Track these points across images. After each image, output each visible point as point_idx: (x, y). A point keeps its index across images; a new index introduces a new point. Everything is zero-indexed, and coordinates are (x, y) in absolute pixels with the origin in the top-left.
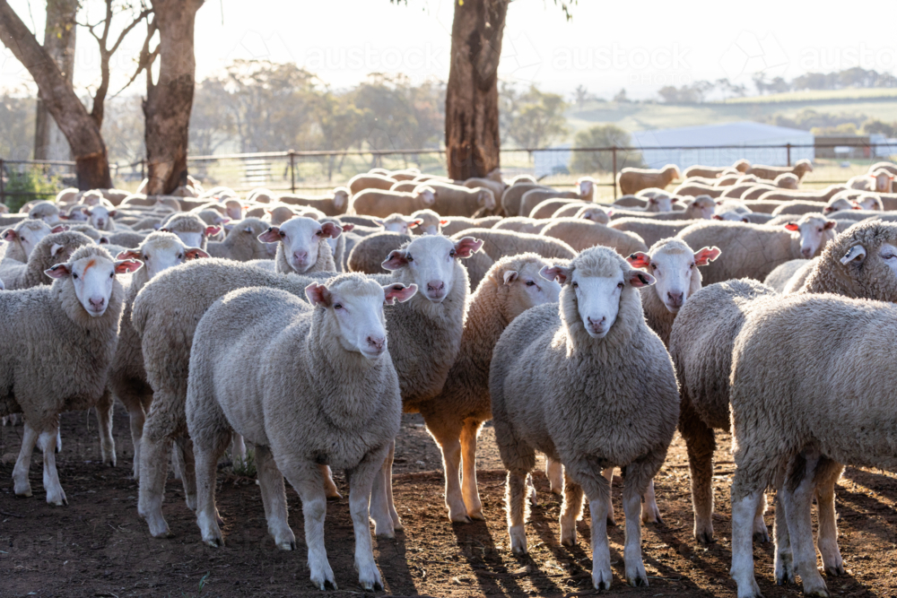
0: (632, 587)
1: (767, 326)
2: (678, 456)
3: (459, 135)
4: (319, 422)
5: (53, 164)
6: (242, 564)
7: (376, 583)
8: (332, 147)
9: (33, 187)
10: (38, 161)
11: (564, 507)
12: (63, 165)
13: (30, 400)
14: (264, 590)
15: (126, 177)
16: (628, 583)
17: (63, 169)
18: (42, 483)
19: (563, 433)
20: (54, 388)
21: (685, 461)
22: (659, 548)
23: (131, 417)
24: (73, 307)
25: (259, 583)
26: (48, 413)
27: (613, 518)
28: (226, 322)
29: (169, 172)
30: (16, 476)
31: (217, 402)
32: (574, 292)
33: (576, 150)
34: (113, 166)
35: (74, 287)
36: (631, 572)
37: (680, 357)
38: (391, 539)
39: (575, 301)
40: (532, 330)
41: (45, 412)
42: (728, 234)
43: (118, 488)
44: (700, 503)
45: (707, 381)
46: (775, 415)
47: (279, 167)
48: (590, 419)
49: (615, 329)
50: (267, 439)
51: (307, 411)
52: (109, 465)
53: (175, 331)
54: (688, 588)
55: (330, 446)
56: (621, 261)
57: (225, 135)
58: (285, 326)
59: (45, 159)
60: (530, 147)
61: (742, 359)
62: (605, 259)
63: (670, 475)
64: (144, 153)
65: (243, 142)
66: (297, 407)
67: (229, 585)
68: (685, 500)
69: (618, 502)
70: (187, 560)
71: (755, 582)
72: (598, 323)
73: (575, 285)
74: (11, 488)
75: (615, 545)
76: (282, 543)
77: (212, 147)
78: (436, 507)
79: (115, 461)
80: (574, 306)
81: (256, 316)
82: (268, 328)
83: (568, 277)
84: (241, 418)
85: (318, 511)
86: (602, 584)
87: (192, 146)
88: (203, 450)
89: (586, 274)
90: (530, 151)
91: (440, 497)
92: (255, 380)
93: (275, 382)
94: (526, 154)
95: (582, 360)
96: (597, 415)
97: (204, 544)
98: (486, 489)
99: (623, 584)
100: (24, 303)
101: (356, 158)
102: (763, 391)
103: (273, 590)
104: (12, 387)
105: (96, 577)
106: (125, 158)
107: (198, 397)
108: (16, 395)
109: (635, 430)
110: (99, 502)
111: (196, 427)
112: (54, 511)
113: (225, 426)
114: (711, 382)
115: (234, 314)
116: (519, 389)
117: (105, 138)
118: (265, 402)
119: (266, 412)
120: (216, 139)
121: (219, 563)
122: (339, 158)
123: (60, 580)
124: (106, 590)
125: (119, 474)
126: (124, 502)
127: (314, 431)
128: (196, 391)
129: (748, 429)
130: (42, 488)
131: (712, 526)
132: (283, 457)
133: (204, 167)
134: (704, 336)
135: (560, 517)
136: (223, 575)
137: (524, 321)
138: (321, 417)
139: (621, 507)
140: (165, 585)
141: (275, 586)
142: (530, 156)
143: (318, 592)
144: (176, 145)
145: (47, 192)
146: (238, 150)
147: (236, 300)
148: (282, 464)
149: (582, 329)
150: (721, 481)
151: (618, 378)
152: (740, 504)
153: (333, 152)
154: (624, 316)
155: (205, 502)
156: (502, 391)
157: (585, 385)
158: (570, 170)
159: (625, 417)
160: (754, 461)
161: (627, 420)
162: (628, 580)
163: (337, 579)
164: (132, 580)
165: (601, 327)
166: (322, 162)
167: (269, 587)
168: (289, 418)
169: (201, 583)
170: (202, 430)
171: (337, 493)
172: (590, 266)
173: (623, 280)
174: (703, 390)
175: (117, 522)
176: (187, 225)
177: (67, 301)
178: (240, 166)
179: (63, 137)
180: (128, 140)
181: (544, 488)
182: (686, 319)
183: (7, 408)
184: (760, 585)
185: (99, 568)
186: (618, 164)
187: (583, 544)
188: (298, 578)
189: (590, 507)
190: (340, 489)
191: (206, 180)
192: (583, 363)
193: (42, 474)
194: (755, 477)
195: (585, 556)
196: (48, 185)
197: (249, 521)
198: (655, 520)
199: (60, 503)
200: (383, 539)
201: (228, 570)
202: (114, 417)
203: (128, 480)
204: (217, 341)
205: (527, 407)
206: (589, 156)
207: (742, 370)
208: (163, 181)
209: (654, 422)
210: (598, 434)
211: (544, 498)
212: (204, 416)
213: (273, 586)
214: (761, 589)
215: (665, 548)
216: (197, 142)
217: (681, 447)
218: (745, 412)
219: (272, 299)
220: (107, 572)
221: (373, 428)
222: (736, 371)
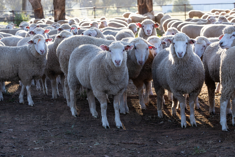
0: (192, 127)
1: (230, 53)
2: (204, 91)
3: (141, 1)
4: (107, 82)
5: (27, 12)
6: (83, 122)
7: (121, 126)
8: (105, 6)
9: (22, 18)
10: (23, 11)
11: (173, 105)
12: (31, 12)
13: (23, 77)
14: (90, 129)
15: (48, 15)
16: (191, 126)
17: (30, 13)
18: (27, 100)
19: (172, 84)
20: (29, 73)
21: (206, 92)
22: (200, 116)
23: (51, 81)
24: (34, 52)
25: (88, 127)
26: (28, 80)
27: (187, 108)
28: (79, 55)
29: (60, 13)
30: (20, 98)
31: (76, 77)
32: (174, 45)
33: (174, 5)
34: (44, 12)
35: (35, 47)
36: (192, 123)
37: (206, 63)
38: (125, 114)
39: (174, 48)
40: (164, 55)
41: (27, 80)
42: (218, 28)
43: (48, 101)
44: (211, 104)
45: (214, 69)
46: (233, 78)
47: (91, 12)
48: (179, 81)
49: (185, 56)
50: (91, 87)
51: (104, 79)
52: (45, 95)
53: (66, 56)
54: (208, 127)
55: (110, 89)
56: (187, 37)
57: (75, 3)
58: (96, 55)
59: (25, 10)
60: (161, 5)
61: (223, 62)
62: (182, 36)
63: (202, 96)
64: (53, 8)
65: (80, 5)
66: (101, 78)
67: (80, 128)
68: (207, 103)
69: (188, 104)
70: (68, 121)
71: (227, 125)
72: (180, 54)
73: (174, 44)
74: (19, 101)
75: (187, 115)
76: (94, 116)
77: (72, 6)
78: (137, 105)
79: (47, 94)
80: (174, 50)
81: (87, 53)
82: (91, 56)
83: (172, 41)
84: (83, 81)
85: (105, 106)
86: (184, 126)
87: (66, 6)
88: (73, 90)
89: (177, 40)
90: (161, 6)
91: (138, 103)
92: (88, 70)
93: (94, 70)
94: (160, 7)
95: (176, 65)
96: (181, 80)
97: (73, 116)
98: (151, 100)
99: (190, 126)
100: (20, 50)
101: (112, 9)
102: (229, 71)
103: (92, 129)
104: (18, 73)
105: (43, 126)
106: (48, 10)
107: (71, 75)
108: (19, 75)
109: (191, 84)
110: (43, 105)
111: (71, 83)
112: (31, 108)
113: (79, 83)
114: (215, 69)
115: (81, 52)
116: (160, 72)
117: (42, 4)
118: (91, 76)
119: (91, 79)
120: (73, 4)
121: (77, 122)
122: (107, 9)
123: (33, 127)
124: (46, 129)
125: (49, 97)
126: (50, 105)
127: (105, 84)
128: (70, 74)
129: (225, 82)
130: (27, 101)
131: (214, 110)
132: (96, 91)
133: (70, 12)
134: (214, 56)
135: (172, 108)
136: (78, 125)
137: (162, 53)
138: (108, 81)
139: (189, 105)
140: (62, 127)
141: (93, 128)
142: (161, 7)
143: (105, 129)
144: (62, 5)
145: (26, 19)
146: (79, 7)
147: (81, 48)
148: (95, 93)
149: (176, 56)
150: (217, 98)
151: (186, 70)
152: (223, 103)
153: (106, 7)
154: (188, 52)
155: (73, 105)
156: (155, 72)
157: (177, 72)
158: (172, 11)
159: (188, 80)
160: (227, 91)
161: (189, 81)
162: (191, 125)
163: (110, 125)
164: (53, 126)
165: (181, 55)
166: (103, 10)
167: (91, 128)
168: (98, 81)
169: (72, 127)
170: (72, 84)
171: (109, 102)
172: (178, 38)
173: (187, 42)
174: (213, 72)
175: (48, 110)
176: (66, 27)
177: (33, 51)
178: (80, 11)
179: (30, 4)
180: (48, 5)
181: (167, 100)
182: (208, 52)
183: (17, 79)
184: (228, 126)
185: (44, 123)
186: (186, 9)
187: (178, 115)
188: (99, 125)
189: (180, 105)
190: (110, 101)
191: (70, 16)
192: (177, 66)
193: (27, 98)
194: (227, 96)
195: (179, 118)
196: (26, 17)
197: (85, 110)
198: (198, 108)
199: (32, 105)
200: (122, 114)
201: (79, 123)
202: (46, 81)
203: (51, 99)
204: (77, 60)
205: (162, 77)
206: (177, 7)
207: (223, 66)
208: (58, 16)
209: (197, 81)
210: (181, 85)
211: (167, 103)
212: (73, 81)
213: (92, 128)
214: (229, 127)
215: (201, 116)
216: (67, 5)
217: (205, 88)
218: (224, 77)
219: (91, 48)
220: (46, 124)
221: (122, 84)
222: (222, 66)
